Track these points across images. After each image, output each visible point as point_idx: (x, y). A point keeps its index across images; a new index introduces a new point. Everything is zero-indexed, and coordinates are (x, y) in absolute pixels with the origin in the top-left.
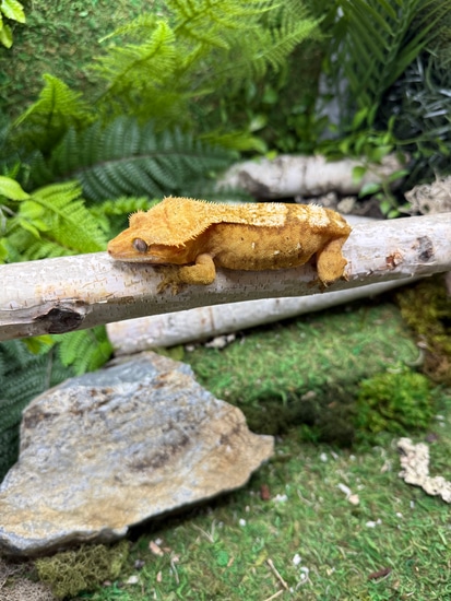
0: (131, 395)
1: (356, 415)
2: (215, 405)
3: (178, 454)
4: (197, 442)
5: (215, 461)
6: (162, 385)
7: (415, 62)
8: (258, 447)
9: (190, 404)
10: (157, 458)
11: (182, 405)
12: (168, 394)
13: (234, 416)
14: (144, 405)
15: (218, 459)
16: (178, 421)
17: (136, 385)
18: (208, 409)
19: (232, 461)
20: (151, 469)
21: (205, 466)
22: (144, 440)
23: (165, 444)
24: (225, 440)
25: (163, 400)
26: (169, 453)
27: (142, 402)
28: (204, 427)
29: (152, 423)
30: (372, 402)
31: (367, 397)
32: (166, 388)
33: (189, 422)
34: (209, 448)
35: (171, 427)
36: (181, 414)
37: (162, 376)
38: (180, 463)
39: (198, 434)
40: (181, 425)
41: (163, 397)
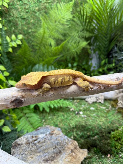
0: (44, 138)
2: (68, 140)
3: (58, 156)
4: (64, 152)
5: (69, 158)
6: (52, 134)
7: (114, 47)
8: (83, 153)
9: (61, 140)
10: (52, 158)
11: (59, 140)
12: (54, 137)
13: (75, 143)
14: (47, 141)
15: (71, 158)
16: (58, 145)
17: (45, 134)
18: (66, 141)
19: (75, 158)
20: (50, 161)
21: (67, 160)
22: (48, 152)
23: (54, 153)
24: (72, 151)
25: (53, 139)
26: (56, 156)
27: (47, 140)
28: (66, 147)
29: (50, 146)
30: (115, 139)
32: (54, 135)
33: (61, 146)
34: (68, 154)
35: (56, 147)
36: (58, 143)
37: (52, 132)
38: (59, 159)
39: (64, 149)
40: (59, 147)
41: (53, 138)
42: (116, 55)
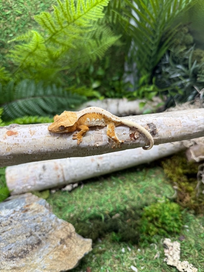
0: (9, 216)
1: (140, 226)
2: (57, 222)
3: (34, 250)
4: (46, 243)
5: (56, 254)
6: (27, 211)
7: (165, 55)
8: (82, 246)
9: (43, 221)
10: (23, 252)
11: (38, 222)
12: (30, 216)
13: (68, 228)
14: (16, 222)
15: (59, 253)
16: (35, 231)
17: (12, 210)
18: (53, 224)
19: (67, 254)
20: (18, 259)
21: (51, 257)
22: (15, 242)
23: (27, 245)
24: (63, 242)
25: (27, 219)
26: (30, 250)
27: (15, 220)
28: (51, 234)
29: (20, 232)
30: (149, 218)
31: (147, 216)
32: (29, 212)
33: (42, 231)
34: (53, 246)
35: (31, 235)
36: (37, 227)
37: (27, 206)
38: (36, 254)
39: (47, 238)
40: (37, 233)
41: (27, 217)
42: (167, 70)
